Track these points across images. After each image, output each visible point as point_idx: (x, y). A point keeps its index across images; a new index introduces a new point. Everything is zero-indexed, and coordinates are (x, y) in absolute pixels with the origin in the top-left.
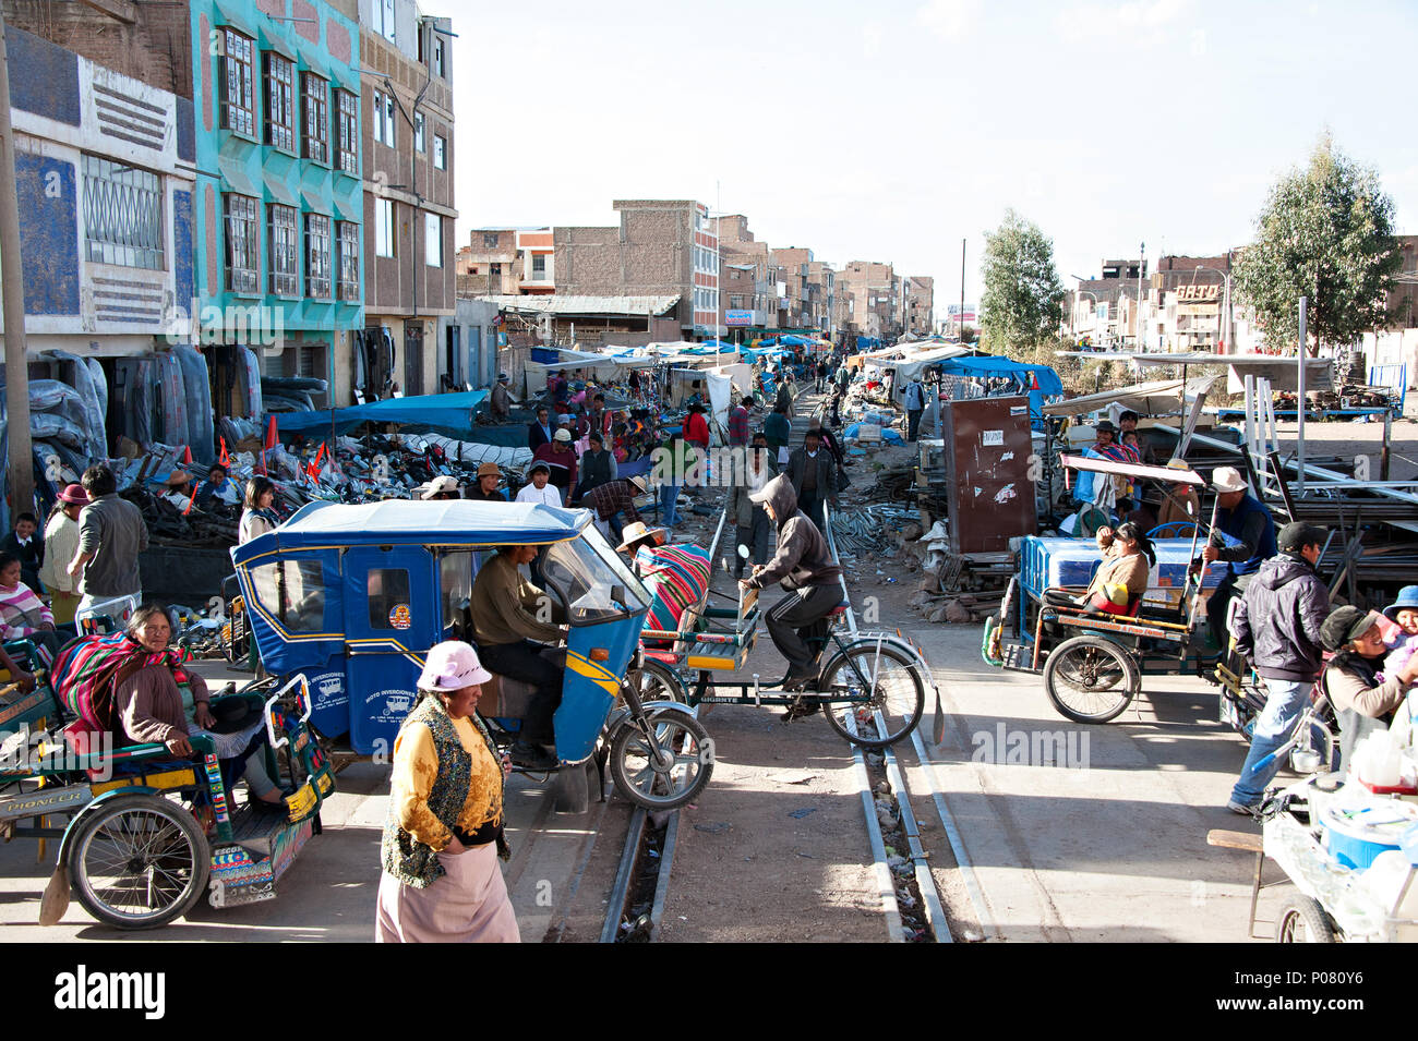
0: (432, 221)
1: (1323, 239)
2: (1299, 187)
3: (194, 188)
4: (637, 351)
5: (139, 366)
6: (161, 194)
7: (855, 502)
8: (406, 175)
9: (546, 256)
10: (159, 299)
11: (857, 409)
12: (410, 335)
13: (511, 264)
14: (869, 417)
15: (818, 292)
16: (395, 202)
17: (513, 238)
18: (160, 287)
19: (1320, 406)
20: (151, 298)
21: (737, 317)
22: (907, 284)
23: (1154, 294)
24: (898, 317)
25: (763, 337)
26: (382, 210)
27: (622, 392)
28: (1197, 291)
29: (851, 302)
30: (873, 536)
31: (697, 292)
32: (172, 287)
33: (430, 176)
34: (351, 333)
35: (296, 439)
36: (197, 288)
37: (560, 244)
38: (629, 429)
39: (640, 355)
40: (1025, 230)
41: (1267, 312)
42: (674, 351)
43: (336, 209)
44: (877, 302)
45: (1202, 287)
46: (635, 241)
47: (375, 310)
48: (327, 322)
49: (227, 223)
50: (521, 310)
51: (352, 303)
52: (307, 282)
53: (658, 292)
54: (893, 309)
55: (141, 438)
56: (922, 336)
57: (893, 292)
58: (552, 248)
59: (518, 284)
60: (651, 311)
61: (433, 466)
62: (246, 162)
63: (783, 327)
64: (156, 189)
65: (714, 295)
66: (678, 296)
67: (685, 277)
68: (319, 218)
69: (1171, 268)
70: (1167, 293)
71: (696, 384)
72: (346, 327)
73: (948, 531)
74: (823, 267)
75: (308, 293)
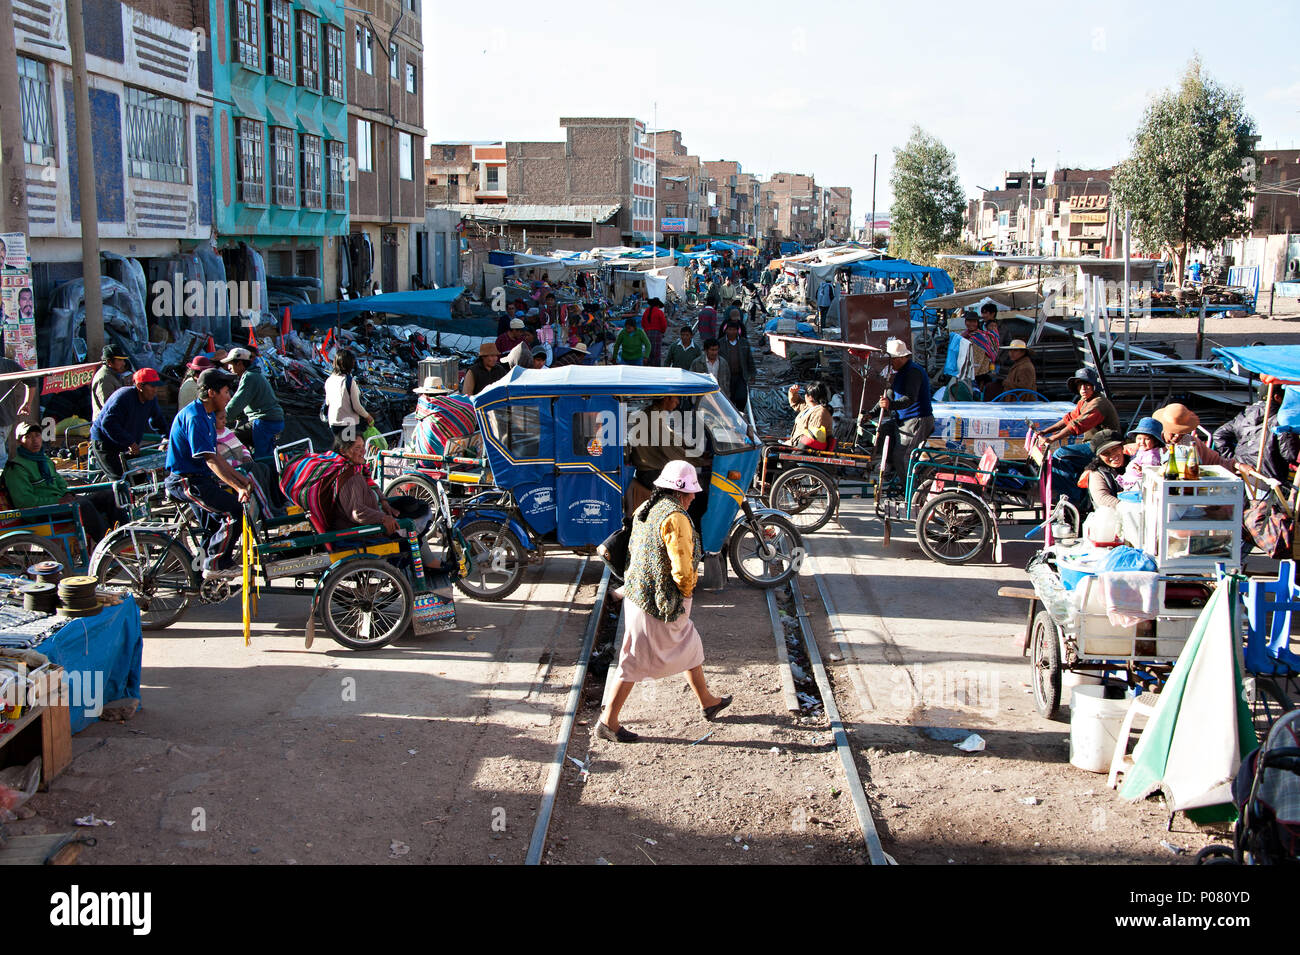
0: (405, 139)
1: (1192, 155)
2: (1171, 108)
3: (211, 113)
4: (583, 255)
5: (168, 266)
6: (185, 120)
7: (771, 383)
8: (383, 98)
9: (499, 168)
10: (185, 209)
11: (778, 306)
12: (386, 240)
13: (467, 176)
14: (787, 313)
15: (746, 201)
16: (373, 123)
17: (469, 152)
18: (185, 198)
19: (1184, 303)
20: (179, 208)
21: (671, 224)
22: (827, 194)
23: (1049, 203)
24: (818, 224)
25: (695, 242)
26: (363, 129)
27: (571, 291)
28: (1089, 201)
29: (776, 211)
30: (785, 409)
31: (636, 202)
32: (196, 199)
33: (403, 100)
34: (337, 238)
35: (306, 327)
36: (215, 199)
37: (512, 157)
38: (583, 320)
39: (586, 258)
40: (931, 145)
41: (1140, 221)
42: (616, 255)
43: (325, 130)
44: (799, 211)
45: (1093, 198)
46: (579, 154)
47: (358, 218)
48: (319, 229)
49: (238, 143)
50: (477, 218)
51: (338, 212)
52: (303, 194)
53: (601, 202)
54: (815, 217)
55: (171, 327)
56: (840, 241)
57: (814, 202)
58: (505, 161)
59: (474, 193)
60: (594, 219)
61: (416, 351)
62: (252, 90)
63: (714, 233)
64: (181, 116)
65: (651, 204)
66: (618, 206)
67: (625, 188)
68: (312, 138)
69: (1065, 180)
70: (1061, 203)
71: (636, 284)
72: (334, 232)
73: (844, 402)
74: (750, 178)
75: (303, 204)
